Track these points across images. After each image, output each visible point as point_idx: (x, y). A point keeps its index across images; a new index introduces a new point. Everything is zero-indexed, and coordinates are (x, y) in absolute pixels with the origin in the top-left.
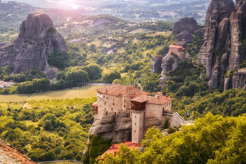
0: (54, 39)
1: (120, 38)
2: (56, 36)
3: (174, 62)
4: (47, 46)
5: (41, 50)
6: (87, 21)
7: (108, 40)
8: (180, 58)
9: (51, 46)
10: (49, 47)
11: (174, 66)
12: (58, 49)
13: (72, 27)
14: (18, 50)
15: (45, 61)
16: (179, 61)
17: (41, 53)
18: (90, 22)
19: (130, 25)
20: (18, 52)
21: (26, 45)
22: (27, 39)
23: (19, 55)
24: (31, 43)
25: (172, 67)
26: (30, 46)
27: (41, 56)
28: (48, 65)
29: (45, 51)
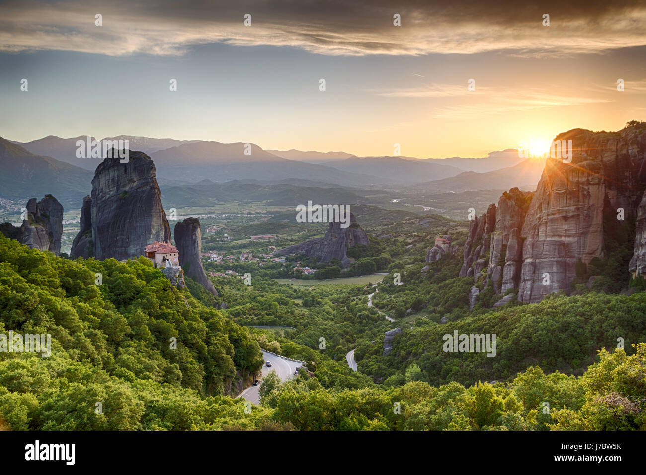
0: (356, 233)
1: (424, 234)
2: (358, 231)
3: (438, 253)
4: (347, 239)
5: (342, 243)
6: (414, 220)
7: (412, 236)
8: (445, 250)
9: (351, 240)
10: (349, 241)
11: (438, 257)
12: (359, 243)
13: (399, 225)
14: (326, 243)
15: (343, 253)
16: (443, 253)
17: (341, 246)
18: (416, 221)
19: (451, 223)
20: (326, 245)
21: (332, 239)
22: (333, 234)
23: (326, 247)
24: (336, 237)
25: (436, 258)
26: (334, 240)
27: (341, 248)
28: (346, 256)
29: (344, 243)
